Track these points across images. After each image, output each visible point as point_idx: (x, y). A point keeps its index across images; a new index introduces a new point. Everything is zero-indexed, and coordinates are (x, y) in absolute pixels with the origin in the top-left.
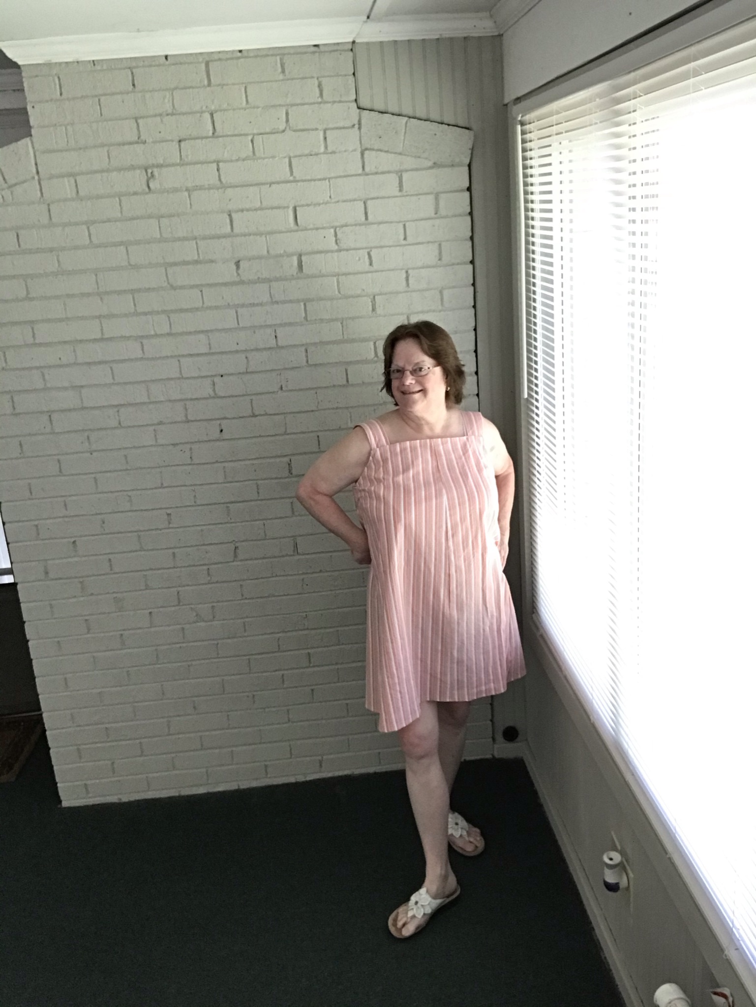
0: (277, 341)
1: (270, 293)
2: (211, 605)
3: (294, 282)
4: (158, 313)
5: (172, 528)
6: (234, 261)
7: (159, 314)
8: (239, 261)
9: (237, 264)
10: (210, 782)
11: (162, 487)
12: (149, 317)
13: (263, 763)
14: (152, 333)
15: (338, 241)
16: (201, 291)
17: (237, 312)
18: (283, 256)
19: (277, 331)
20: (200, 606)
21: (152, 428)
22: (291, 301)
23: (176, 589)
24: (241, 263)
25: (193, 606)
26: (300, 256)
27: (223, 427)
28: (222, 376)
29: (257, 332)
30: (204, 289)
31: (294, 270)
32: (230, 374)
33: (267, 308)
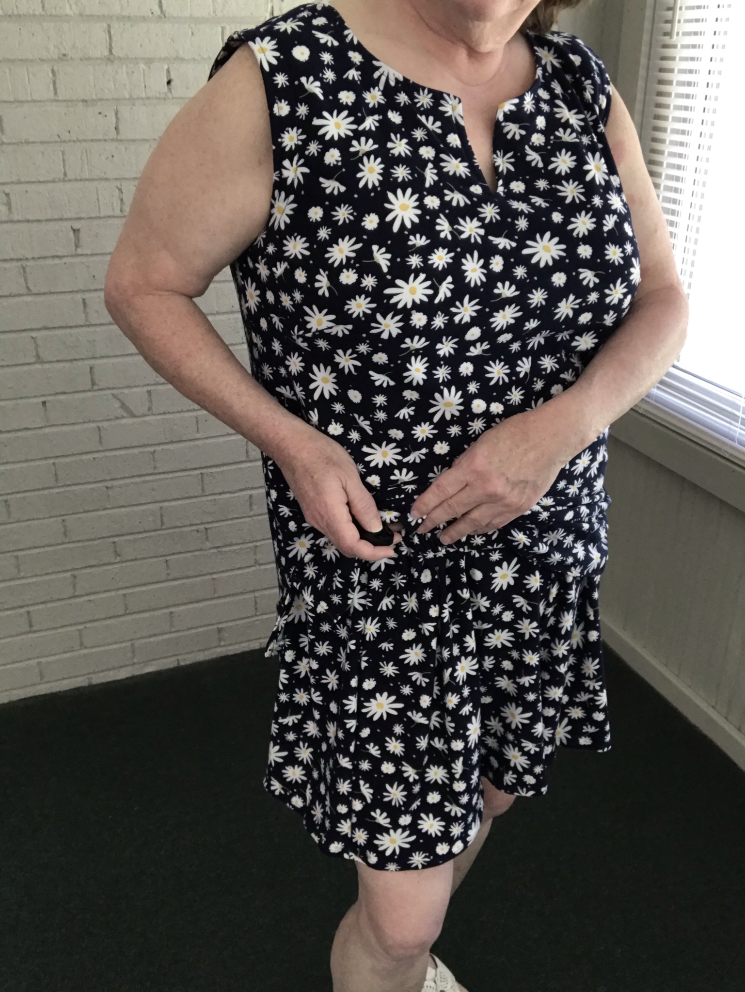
2: (145, 389)
5: (81, 255)
10: (135, 660)
13: (215, 627)
20: (126, 391)
21: (47, 67)
23: (86, 362)
25: (115, 392)
27: (173, 77)
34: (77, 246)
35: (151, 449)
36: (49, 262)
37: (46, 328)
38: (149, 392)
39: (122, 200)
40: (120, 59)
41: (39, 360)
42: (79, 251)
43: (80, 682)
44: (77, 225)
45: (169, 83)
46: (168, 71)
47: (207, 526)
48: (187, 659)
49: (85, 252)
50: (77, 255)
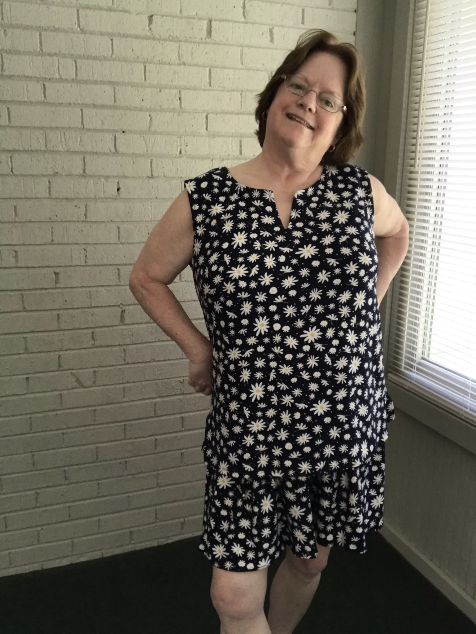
0: (181, 103)
1: (179, 53)
2: (92, 370)
3: (202, 46)
4: (64, 56)
5: (59, 288)
6: (148, 15)
7: (66, 57)
8: (152, 16)
9: (151, 18)
10: (74, 553)
11: (52, 243)
12: (55, 58)
13: (128, 530)
14: (57, 76)
15: (245, 13)
16: (112, 40)
17: (145, 67)
18: (194, 18)
19: (182, 93)
20: (80, 371)
21: (46, 179)
22: (196, 65)
23: (57, 353)
24: (154, 18)
25: (73, 371)
26: (210, 21)
27: (121, 186)
28: (123, 132)
29: (163, 91)
30: (114, 38)
31: (204, 34)
32: (131, 132)
33: (176, 68)
34: (56, 283)
35: (93, 408)
36: (38, 292)
37: (33, 332)
38: (94, 372)
39: (86, 256)
40: (90, 176)
41: (27, 351)
42: (58, 286)
43: (36, 567)
44: (57, 270)
45: (118, 190)
46: (118, 183)
47: (127, 460)
48: (108, 553)
49: (61, 286)
50: (56, 288)
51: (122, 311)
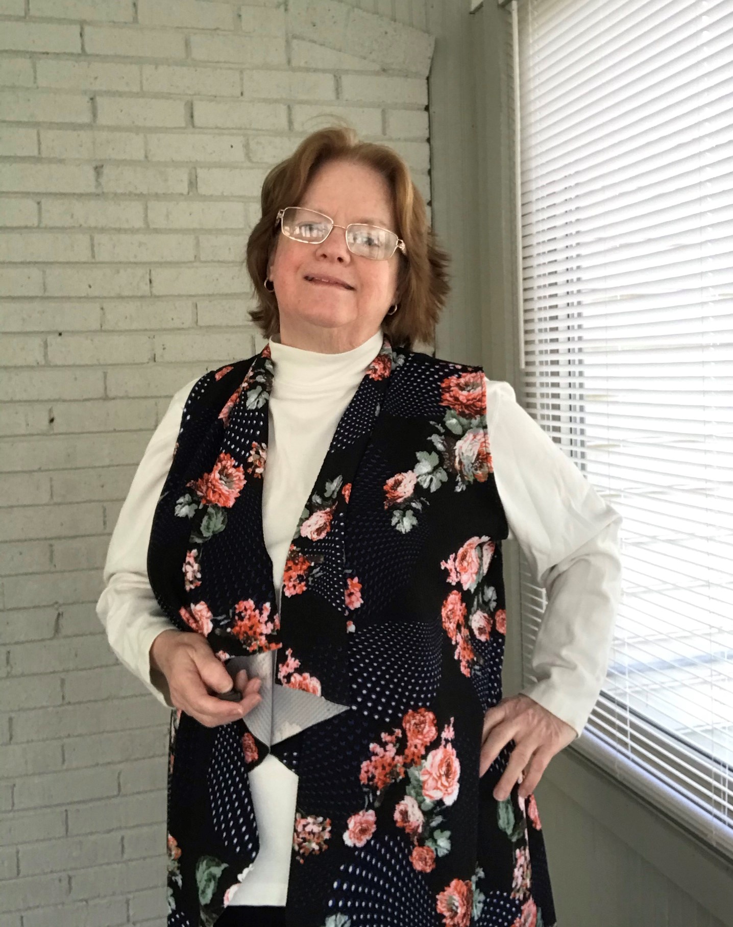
0: (151, 287)
1: (146, 216)
3: (183, 203)
6: (94, 164)
8: (101, 166)
9: (98, 170)
15: (250, 154)
16: (39, 203)
17: (92, 239)
18: (169, 165)
19: (153, 272)
22: (176, 231)
24: (106, 170)
26: (194, 167)
27: (55, 414)
28: (60, 334)
29: (122, 271)
30: (43, 201)
31: (184, 188)
32: (73, 333)
33: (140, 237)
45: (52, 420)
46: (50, 411)
47: (72, 873)
51: (59, 614)
